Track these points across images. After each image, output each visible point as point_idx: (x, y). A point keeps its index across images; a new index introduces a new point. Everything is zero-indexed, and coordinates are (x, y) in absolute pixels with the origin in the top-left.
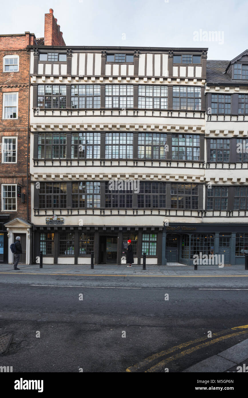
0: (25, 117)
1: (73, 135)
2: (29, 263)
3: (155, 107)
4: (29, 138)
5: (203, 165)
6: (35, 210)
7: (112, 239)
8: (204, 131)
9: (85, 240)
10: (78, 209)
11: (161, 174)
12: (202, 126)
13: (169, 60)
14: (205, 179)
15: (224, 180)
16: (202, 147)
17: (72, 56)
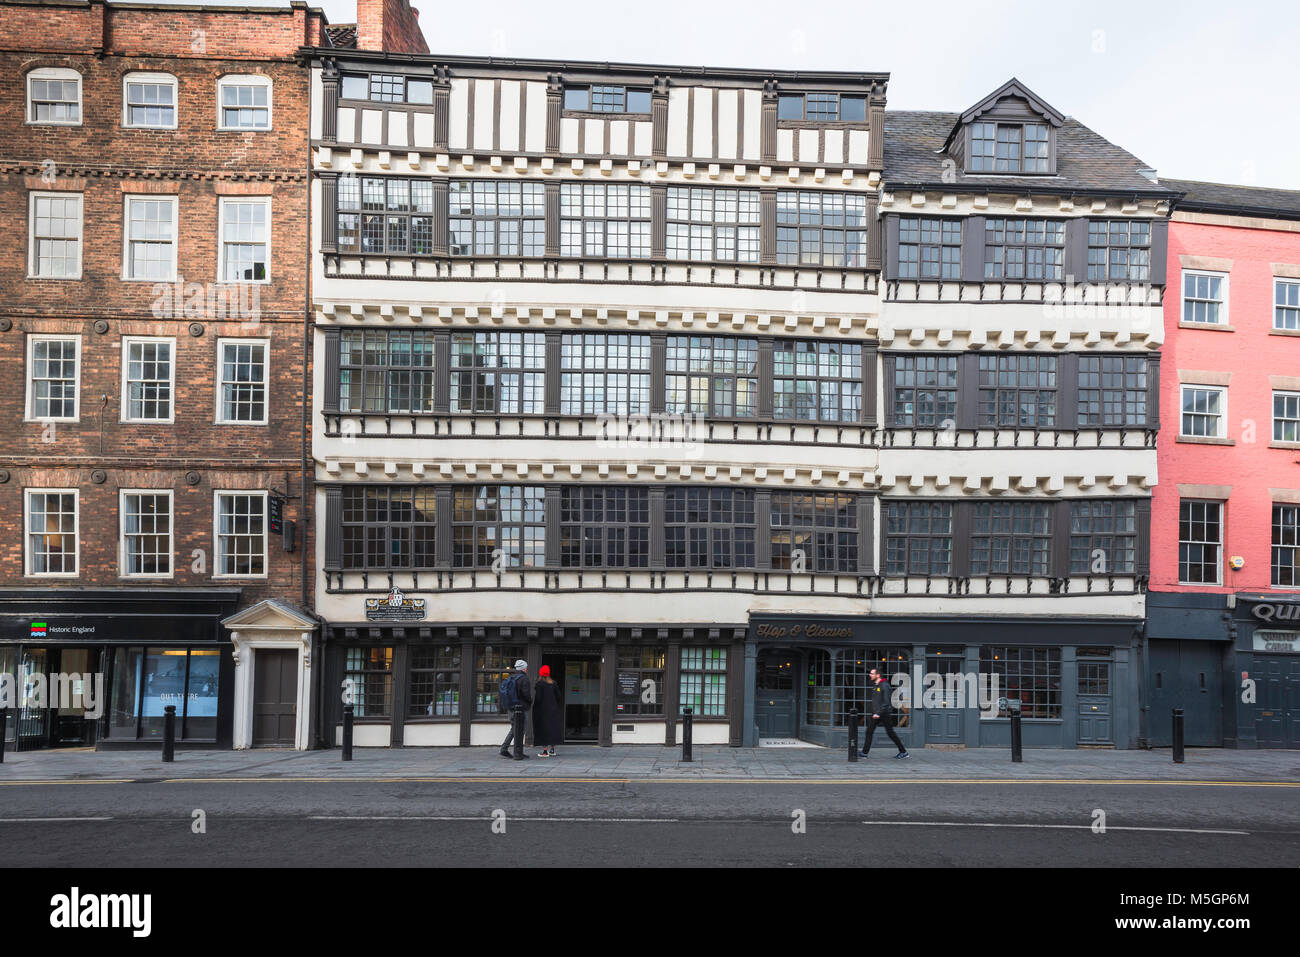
0: (296, 279)
1: (457, 338)
2: (305, 746)
3: (721, 256)
4: (309, 344)
5: (873, 436)
6: (329, 574)
7: (585, 664)
8: (876, 332)
9: (496, 670)
10: (474, 572)
11: (738, 464)
12: (868, 315)
13: (764, 110)
14: (879, 479)
15: (941, 482)
16: (868, 381)
17: (450, 88)
